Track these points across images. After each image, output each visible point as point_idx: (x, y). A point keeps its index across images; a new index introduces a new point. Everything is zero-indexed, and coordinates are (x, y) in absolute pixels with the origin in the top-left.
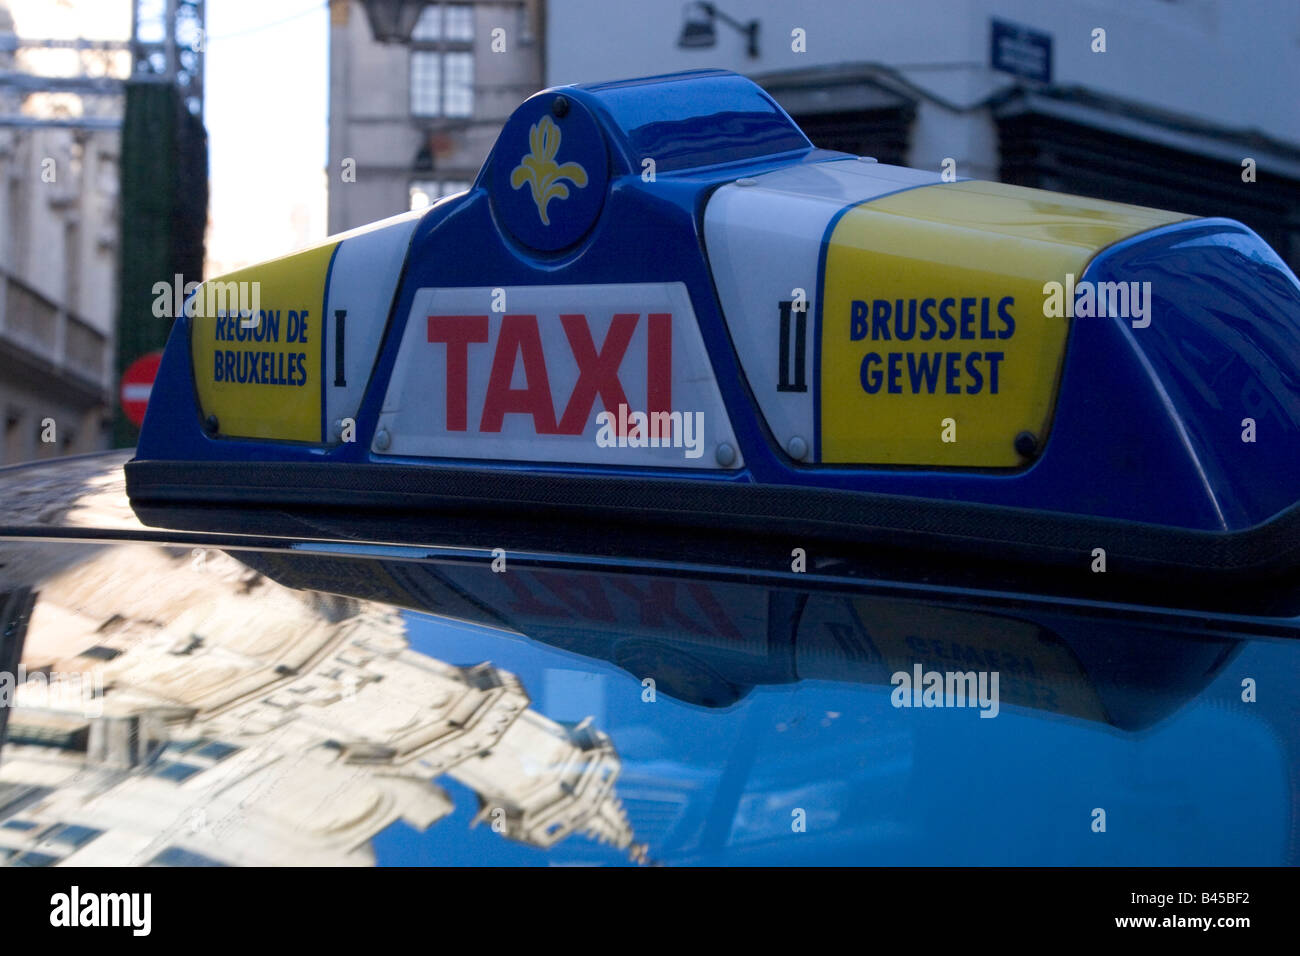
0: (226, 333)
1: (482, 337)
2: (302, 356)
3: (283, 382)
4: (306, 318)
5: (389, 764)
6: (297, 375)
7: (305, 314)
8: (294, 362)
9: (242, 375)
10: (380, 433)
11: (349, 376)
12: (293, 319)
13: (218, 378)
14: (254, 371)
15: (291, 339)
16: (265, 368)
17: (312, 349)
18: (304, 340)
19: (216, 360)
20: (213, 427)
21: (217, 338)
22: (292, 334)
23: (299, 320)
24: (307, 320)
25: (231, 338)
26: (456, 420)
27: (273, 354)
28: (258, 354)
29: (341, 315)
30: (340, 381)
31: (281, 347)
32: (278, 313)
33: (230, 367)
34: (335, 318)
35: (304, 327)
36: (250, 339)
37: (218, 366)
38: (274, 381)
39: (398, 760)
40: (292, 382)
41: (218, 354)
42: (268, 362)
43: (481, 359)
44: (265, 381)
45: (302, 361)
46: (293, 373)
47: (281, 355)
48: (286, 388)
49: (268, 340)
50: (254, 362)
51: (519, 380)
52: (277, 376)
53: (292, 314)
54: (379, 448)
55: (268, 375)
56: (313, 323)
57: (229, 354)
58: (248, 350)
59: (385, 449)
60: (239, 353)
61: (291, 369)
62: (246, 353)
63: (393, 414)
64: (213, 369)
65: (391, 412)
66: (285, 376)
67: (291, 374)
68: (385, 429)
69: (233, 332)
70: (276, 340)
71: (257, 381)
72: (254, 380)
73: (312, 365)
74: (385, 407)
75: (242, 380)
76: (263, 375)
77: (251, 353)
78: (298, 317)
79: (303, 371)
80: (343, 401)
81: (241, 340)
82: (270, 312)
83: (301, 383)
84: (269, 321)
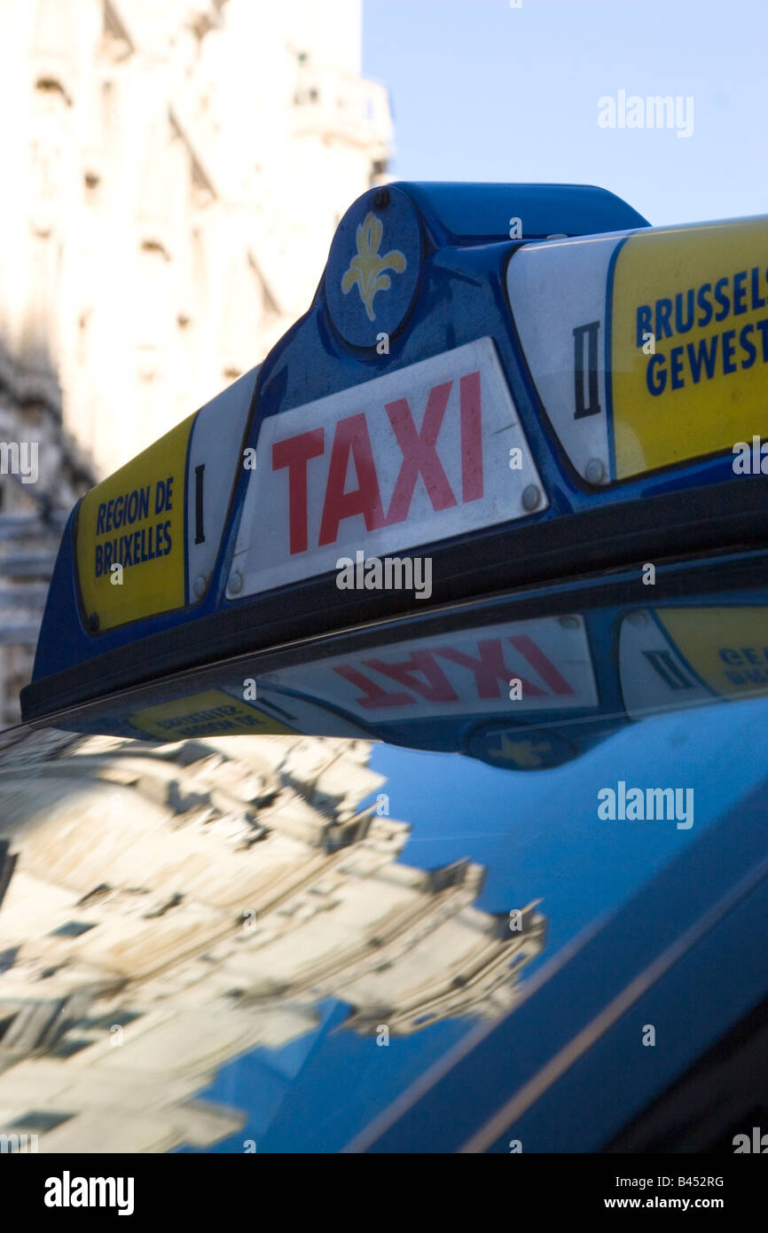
0: (105, 525)
1: (319, 450)
2: (168, 524)
3: (152, 556)
4: (171, 485)
6: (164, 545)
7: (170, 480)
8: (161, 532)
10: (233, 577)
11: (208, 532)
12: (160, 489)
13: (98, 574)
15: (158, 510)
16: (137, 547)
17: (175, 515)
18: (169, 507)
19: (96, 555)
20: (94, 623)
21: (98, 533)
22: (160, 504)
24: (172, 487)
26: (298, 542)
27: (144, 532)
28: (131, 536)
29: (200, 471)
30: (200, 538)
31: (150, 521)
32: (149, 488)
33: (108, 557)
34: (195, 475)
35: (170, 493)
36: (125, 524)
37: (98, 560)
38: (144, 558)
40: (159, 553)
41: (99, 548)
42: (139, 540)
43: (318, 472)
44: (137, 561)
45: (168, 529)
46: (161, 545)
47: (151, 529)
48: (155, 561)
49: (140, 518)
50: (128, 545)
51: (351, 484)
52: (146, 552)
53: (160, 484)
54: (233, 594)
55: (139, 554)
56: (177, 487)
57: (108, 545)
58: (122, 535)
59: (237, 592)
60: (116, 541)
61: (159, 540)
62: (121, 539)
63: (244, 555)
64: (94, 563)
65: (243, 552)
66: (154, 549)
67: (159, 546)
68: (237, 572)
69: (111, 522)
70: (146, 516)
71: (131, 564)
72: (127, 565)
73: (176, 532)
74: (237, 551)
76: (135, 554)
77: (126, 537)
78: (165, 489)
79: (168, 539)
80: (203, 558)
81: (117, 526)
82: (142, 490)
83: (167, 551)
84: (141, 499)
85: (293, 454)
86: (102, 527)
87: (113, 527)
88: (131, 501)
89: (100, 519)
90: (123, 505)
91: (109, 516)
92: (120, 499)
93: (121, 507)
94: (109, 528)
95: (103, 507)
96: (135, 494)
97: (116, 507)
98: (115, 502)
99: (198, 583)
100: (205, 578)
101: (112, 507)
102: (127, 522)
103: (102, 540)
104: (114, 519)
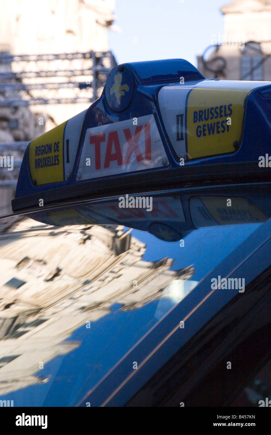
0: (38, 153)
2: (58, 156)
3: (53, 165)
6: (57, 162)
7: (58, 143)
8: (56, 158)
9: (42, 165)
10: (78, 174)
14: (46, 163)
15: (55, 151)
16: (48, 161)
17: (60, 153)
18: (58, 151)
19: (35, 162)
20: (35, 183)
21: (36, 156)
24: (59, 145)
27: (50, 157)
30: (68, 161)
32: (52, 144)
35: (58, 147)
36: (44, 154)
37: (36, 164)
38: (51, 165)
40: (55, 164)
42: (49, 160)
43: (104, 146)
45: (58, 157)
47: (52, 157)
49: (49, 153)
50: (45, 161)
51: (113, 151)
52: (51, 163)
53: (55, 143)
54: (79, 179)
55: (49, 163)
56: (61, 145)
57: (39, 159)
59: (80, 179)
60: (41, 159)
61: (55, 160)
62: (43, 158)
64: (35, 164)
66: (54, 163)
68: (80, 173)
69: (40, 153)
70: (51, 152)
71: (46, 166)
72: (45, 166)
73: (60, 158)
75: (42, 167)
77: (45, 158)
78: (57, 144)
79: (58, 160)
80: (69, 167)
81: (42, 154)
82: (50, 144)
83: (58, 164)
84: (49, 147)
85: (96, 140)
86: (37, 154)
87: (40, 154)
88: (46, 147)
89: (36, 151)
90: (44, 148)
91: (39, 150)
92: (43, 146)
93: (43, 148)
94: (39, 155)
95: (37, 147)
96: (47, 145)
97: (41, 148)
98: (41, 146)
99: (68, 174)
100: (69, 173)
101: (40, 148)
102: (45, 153)
103: (37, 157)
104: (41, 152)
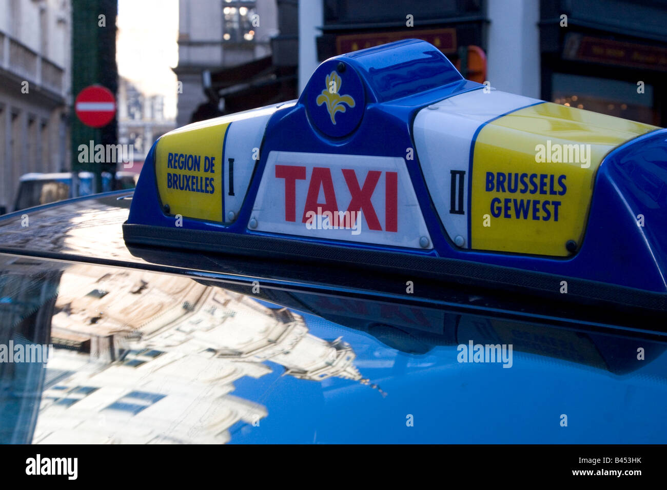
1: (303, 176)
4: (214, 161)
5: (240, 358)
11: (236, 190)
12: (207, 161)
13: (169, 187)
22: (207, 168)
23: (210, 162)
25: (175, 167)
26: (290, 216)
28: (190, 176)
29: (231, 161)
31: (201, 174)
33: (175, 182)
34: (228, 162)
39: (243, 356)
41: (169, 175)
44: (193, 190)
48: (204, 194)
58: (184, 174)
63: (259, 212)
65: (258, 210)
67: (207, 187)
74: (254, 208)
76: (192, 187)
